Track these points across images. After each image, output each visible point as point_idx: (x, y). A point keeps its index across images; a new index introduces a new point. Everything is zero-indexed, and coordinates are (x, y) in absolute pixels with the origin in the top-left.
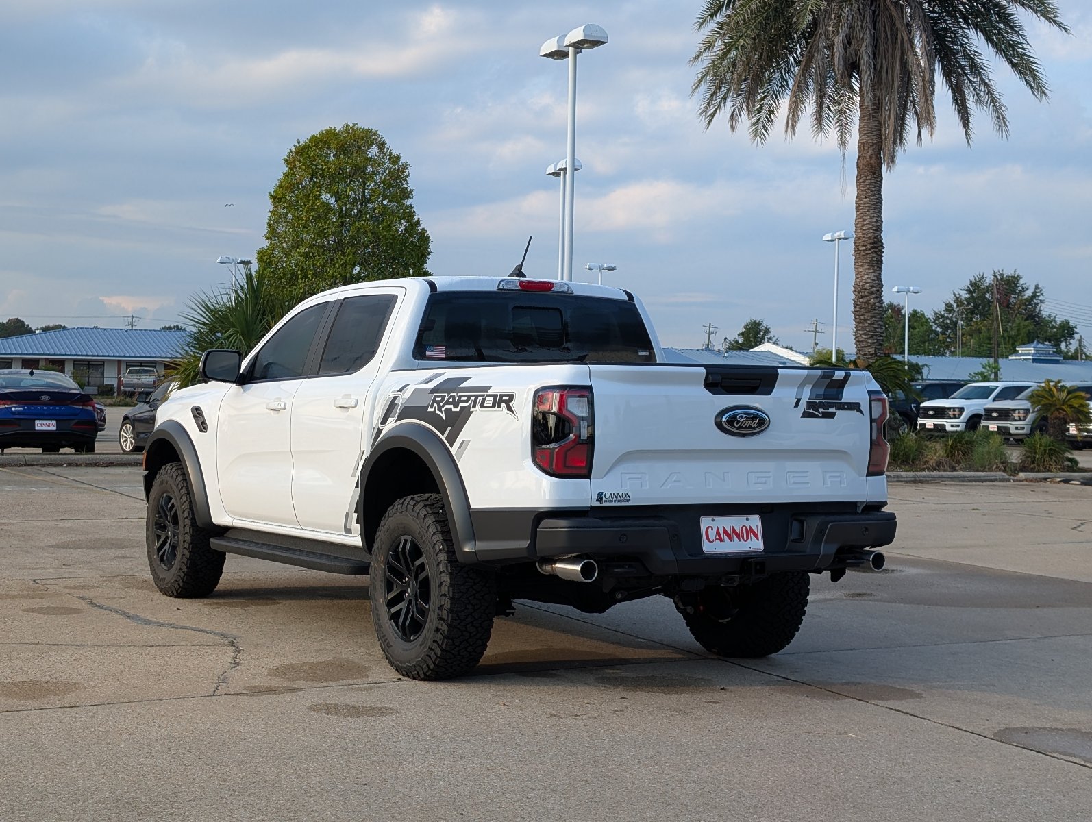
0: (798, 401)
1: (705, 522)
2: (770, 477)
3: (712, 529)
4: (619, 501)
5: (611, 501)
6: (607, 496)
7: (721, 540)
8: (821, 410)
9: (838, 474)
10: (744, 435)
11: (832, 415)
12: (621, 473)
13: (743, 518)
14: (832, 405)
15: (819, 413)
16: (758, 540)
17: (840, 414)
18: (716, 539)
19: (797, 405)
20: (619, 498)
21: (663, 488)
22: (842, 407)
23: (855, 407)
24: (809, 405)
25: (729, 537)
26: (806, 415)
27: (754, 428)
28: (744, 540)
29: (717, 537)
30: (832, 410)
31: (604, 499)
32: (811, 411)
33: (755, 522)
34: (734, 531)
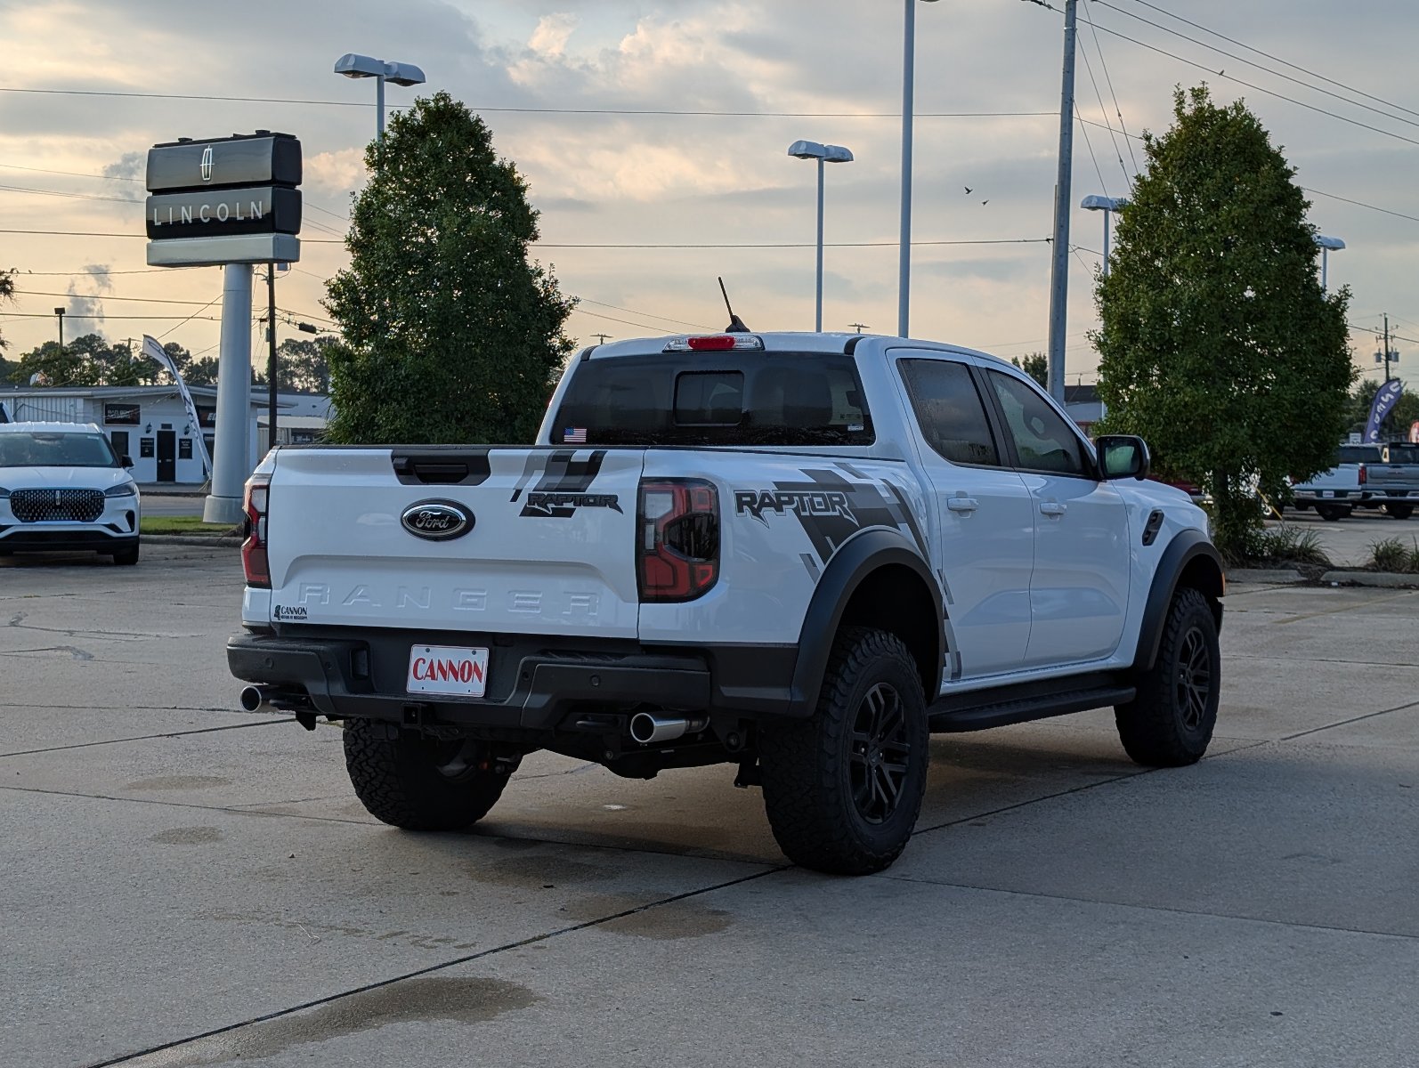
0: (518, 492)
1: (417, 652)
2: (484, 596)
3: (424, 663)
4: (295, 618)
5: (288, 617)
6: (284, 610)
7: (433, 677)
8: (551, 506)
9: (587, 597)
10: (436, 539)
11: (569, 513)
12: (301, 584)
13: (468, 650)
14: (567, 499)
15: (547, 509)
16: (481, 681)
17: (580, 511)
18: (426, 675)
19: (514, 499)
20: (295, 614)
21: (345, 604)
22: (584, 501)
23: (610, 501)
24: (533, 498)
25: (444, 674)
26: (527, 512)
27: (443, 529)
28: (463, 680)
29: (429, 674)
30: (570, 505)
31: (281, 614)
32: (536, 507)
33: (481, 657)
34: (451, 667)
